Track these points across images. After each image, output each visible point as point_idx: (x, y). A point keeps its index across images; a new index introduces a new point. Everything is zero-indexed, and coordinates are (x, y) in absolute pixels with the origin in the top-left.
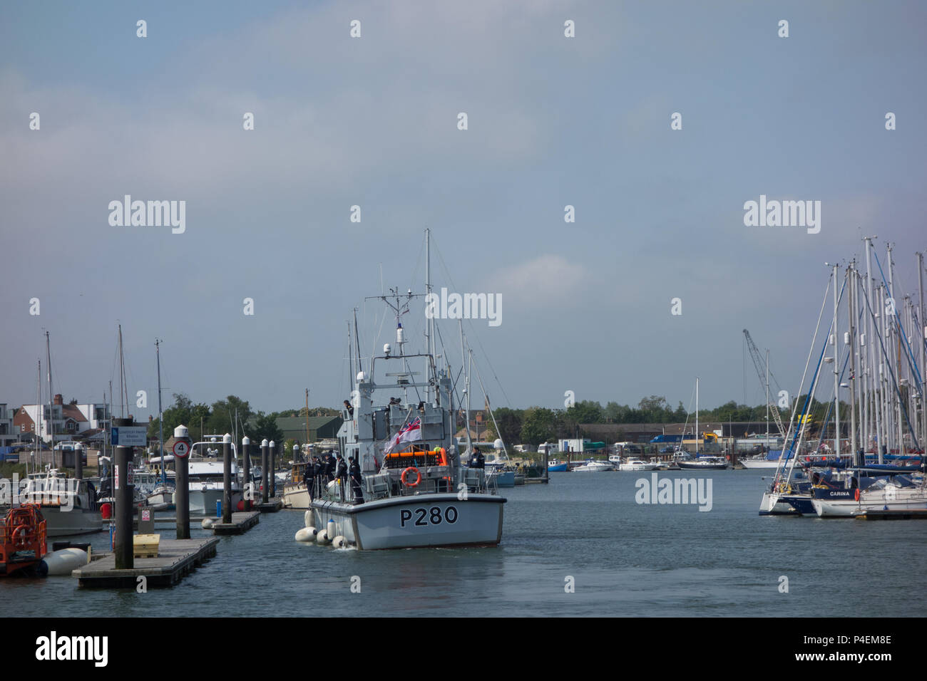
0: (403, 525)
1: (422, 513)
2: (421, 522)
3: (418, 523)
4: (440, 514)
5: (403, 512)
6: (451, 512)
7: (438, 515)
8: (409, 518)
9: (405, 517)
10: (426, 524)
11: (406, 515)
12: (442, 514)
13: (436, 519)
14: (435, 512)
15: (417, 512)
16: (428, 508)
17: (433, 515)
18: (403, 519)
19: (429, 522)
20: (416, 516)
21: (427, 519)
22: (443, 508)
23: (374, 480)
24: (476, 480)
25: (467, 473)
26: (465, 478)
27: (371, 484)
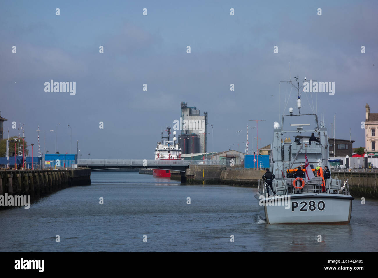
0: (293, 210)
1: (304, 204)
3: (302, 210)
4: (315, 205)
5: (293, 203)
6: (321, 204)
8: (296, 207)
10: (306, 210)
11: (295, 205)
12: (316, 205)
13: (312, 208)
14: (312, 203)
15: (301, 203)
16: (308, 201)
17: (311, 206)
18: (293, 207)
19: (308, 209)
21: (307, 207)
22: (317, 201)
23: (277, 184)
24: (336, 186)
25: (331, 182)
26: (330, 185)
27: (276, 186)
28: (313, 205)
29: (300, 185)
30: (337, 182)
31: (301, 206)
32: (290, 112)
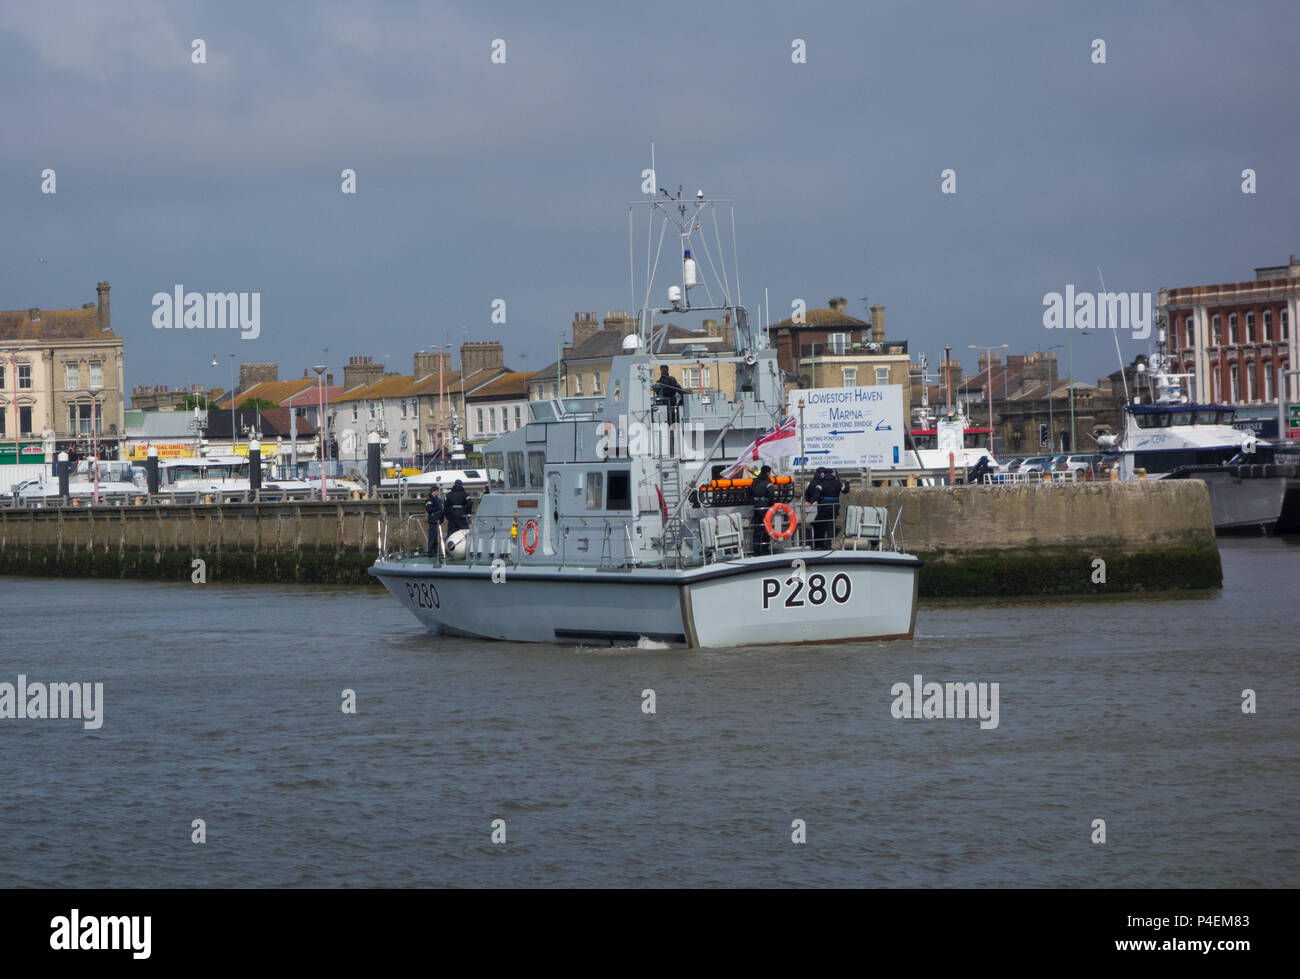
0: (766, 606)
1: (795, 585)
2: (794, 600)
3: (789, 603)
4: (824, 587)
5: (766, 582)
6: (841, 583)
8: (775, 593)
9: (769, 591)
10: (801, 603)
11: (771, 588)
12: (828, 588)
13: (818, 595)
15: (789, 583)
16: (805, 576)
17: (814, 589)
18: (767, 595)
19: (807, 600)
21: (803, 596)
22: (829, 576)
23: (717, 527)
24: (876, 527)
25: (863, 514)
26: (860, 525)
27: (713, 533)
28: (820, 588)
29: (783, 526)
30: (878, 515)
31: (786, 591)
32: (673, 302)
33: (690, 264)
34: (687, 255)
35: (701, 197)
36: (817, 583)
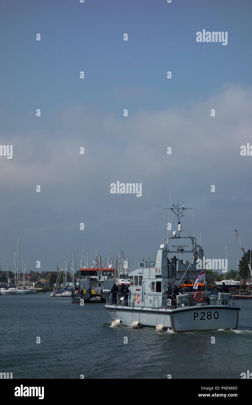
0: (194, 320)
1: (203, 314)
2: (203, 318)
3: (201, 319)
5: (194, 313)
6: (216, 314)
7: (210, 315)
8: (197, 316)
9: (195, 316)
10: (205, 319)
12: (212, 315)
13: (209, 317)
15: (201, 314)
16: (206, 312)
20: (201, 316)
21: (205, 317)
22: (213, 312)
24: (227, 299)
27: (180, 299)
32: (174, 235)
33: (179, 225)
34: (179, 223)
35: (184, 207)
36: (209, 314)
